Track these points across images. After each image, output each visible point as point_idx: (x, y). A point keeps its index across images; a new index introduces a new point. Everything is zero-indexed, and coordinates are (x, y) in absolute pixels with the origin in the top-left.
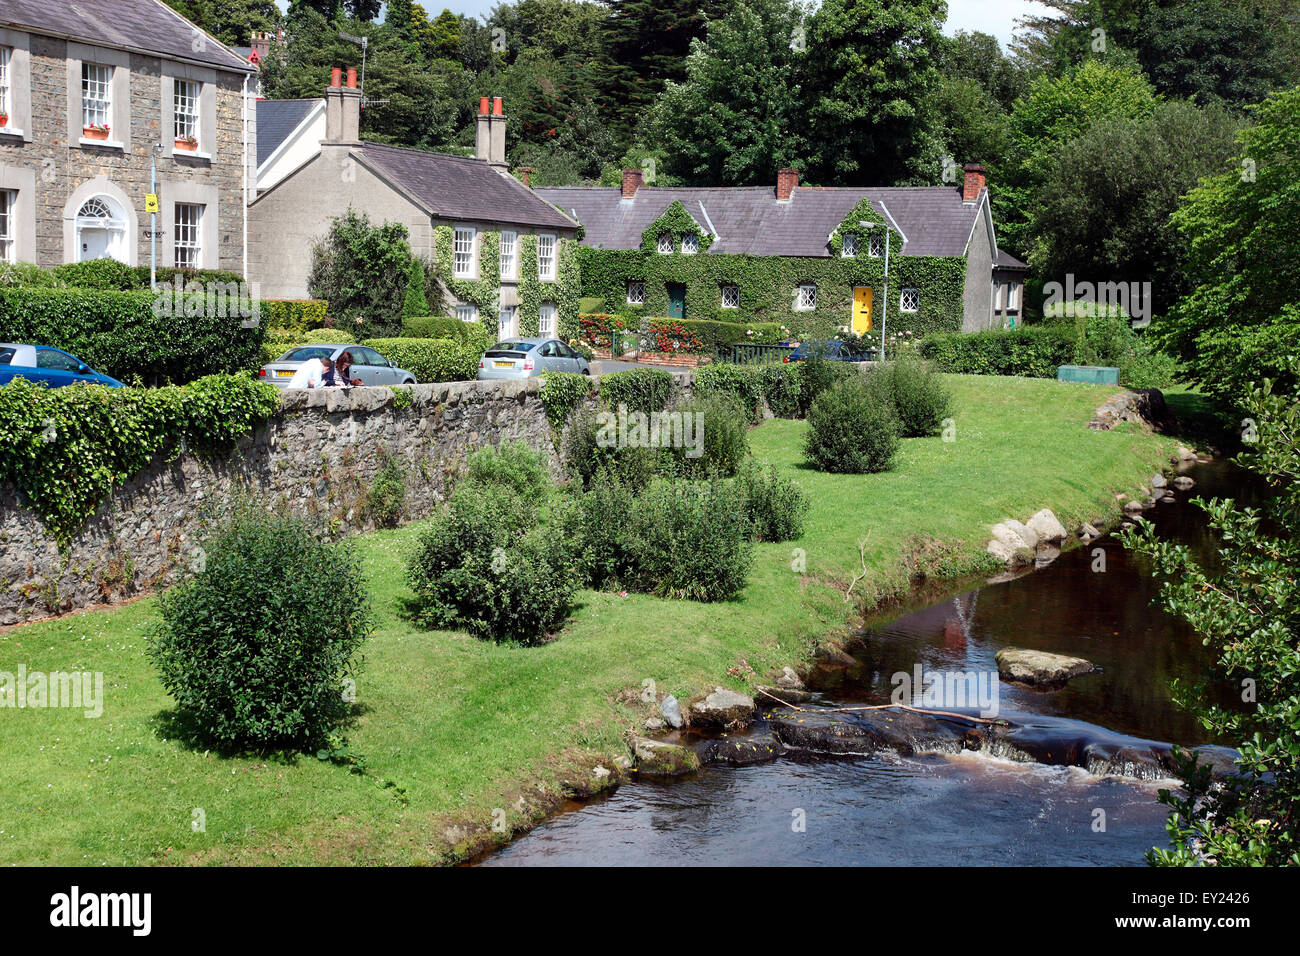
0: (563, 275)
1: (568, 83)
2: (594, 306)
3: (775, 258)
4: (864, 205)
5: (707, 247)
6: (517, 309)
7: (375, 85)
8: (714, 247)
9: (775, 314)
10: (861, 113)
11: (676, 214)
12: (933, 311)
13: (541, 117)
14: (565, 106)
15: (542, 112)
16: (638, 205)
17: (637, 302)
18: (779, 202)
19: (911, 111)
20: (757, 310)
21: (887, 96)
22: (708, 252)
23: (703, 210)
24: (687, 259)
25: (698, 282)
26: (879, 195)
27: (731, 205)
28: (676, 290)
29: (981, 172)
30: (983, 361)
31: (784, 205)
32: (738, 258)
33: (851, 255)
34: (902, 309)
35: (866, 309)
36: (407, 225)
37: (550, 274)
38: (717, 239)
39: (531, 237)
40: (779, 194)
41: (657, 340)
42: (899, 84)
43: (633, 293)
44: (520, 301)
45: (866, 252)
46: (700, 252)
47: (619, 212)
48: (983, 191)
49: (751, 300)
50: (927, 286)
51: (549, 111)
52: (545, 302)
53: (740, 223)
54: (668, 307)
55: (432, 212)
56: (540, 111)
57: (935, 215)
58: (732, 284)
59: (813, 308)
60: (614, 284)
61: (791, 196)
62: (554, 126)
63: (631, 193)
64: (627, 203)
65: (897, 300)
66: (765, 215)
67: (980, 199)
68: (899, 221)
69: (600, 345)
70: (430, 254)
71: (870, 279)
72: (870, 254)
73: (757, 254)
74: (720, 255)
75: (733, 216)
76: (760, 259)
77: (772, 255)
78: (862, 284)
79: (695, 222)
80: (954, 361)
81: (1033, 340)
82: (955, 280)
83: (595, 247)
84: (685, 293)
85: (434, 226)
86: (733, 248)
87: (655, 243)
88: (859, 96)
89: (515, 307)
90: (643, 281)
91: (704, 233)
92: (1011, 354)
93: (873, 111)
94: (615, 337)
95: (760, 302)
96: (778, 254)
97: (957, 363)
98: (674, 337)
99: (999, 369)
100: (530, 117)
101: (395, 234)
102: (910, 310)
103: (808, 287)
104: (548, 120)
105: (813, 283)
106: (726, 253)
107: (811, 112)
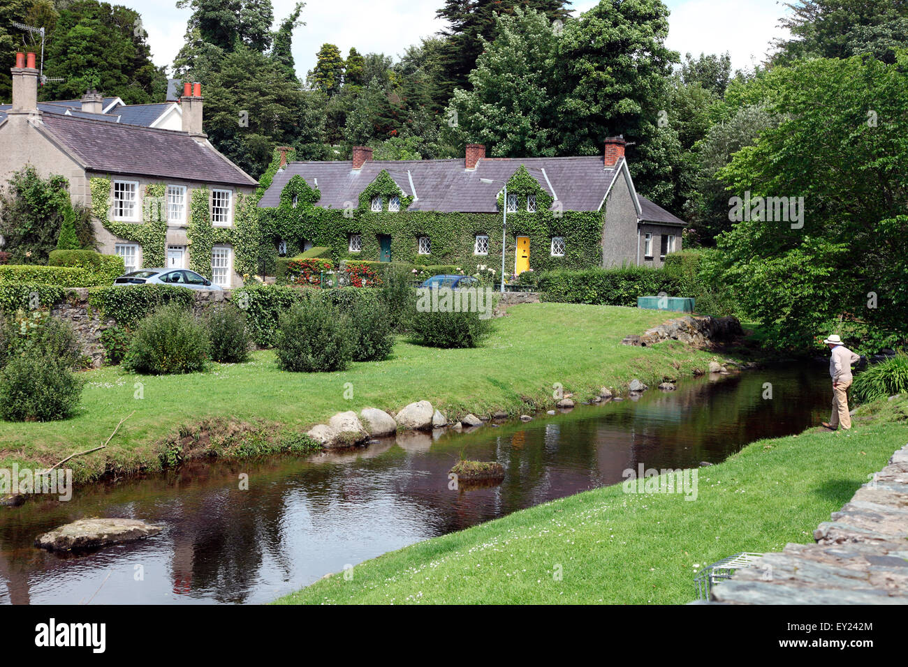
0: (239, 223)
1: (409, 95)
2: (319, 253)
3: (456, 214)
4: (522, 170)
5: (407, 206)
6: (188, 248)
7: (256, 97)
8: (412, 206)
9: (457, 259)
10: (594, 110)
11: (383, 180)
12: (574, 255)
13: (386, 121)
14: (405, 112)
15: (389, 117)
16: (363, 175)
17: (356, 250)
18: (467, 170)
19: (638, 109)
20: (444, 256)
21: (617, 97)
22: (408, 210)
23: (410, 178)
24: (392, 216)
25: (399, 234)
26: (542, 164)
27: (431, 173)
28: (384, 239)
29: (619, 144)
30: (594, 294)
31: (470, 173)
32: (429, 214)
33: (514, 211)
34: (553, 254)
35: (526, 254)
36: (67, 176)
37: (228, 221)
38: (416, 199)
39: (202, 191)
40: (467, 164)
41: (352, 278)
42: (627, 87)
43: (354, 243)
44: (190, 242)
45: (525, 208)
46: (401, 210)
47: (348, 181)
48: (621, 159)
49: (439, 248)
50: (570, 235)
51: (395, 117)
52: (218, 243)
53: (436, 187)
54: (379, 254)
55: (85, 166)
56: (386, 116)
57: (582, 178)
58: (425, 235)
59: (486, 254)
60: (337, 235)
61: (477, 166)
62: (395, 128)
63: (359, 165)
64: (356, 173)
65: (549, 247)
66: (455, 180)
67: (618, 166)
68: (554, 183)
69: (312, 283)
70: (85, 199)
71: (527, 230)
72: (528, 210)
73: (443, 211)
74: (415, 212)
75: (431, 182)
76: (445, 215)
77: (454, 211)
78: (521, 234)
79: (398, 186)
80: (566, 293)
81: (639, 277)
82: (591, 230)
83: (326, 208)
84: (390, 242)
85: (88, 178)
86: (426, 207)
87: (368, 203)
88: (595, 96)
89: (185, 246)
90: (359, 233)
91: (404, 194)
92: (618, 288)
93: (607, 108)
94: (322, 277)
95: (446, 249)
96: (458, 211)
97: (569, 295)
98: (362, 275)
99: (610, 300)
100: (378, 121)
101: (58, 184)
102: (559, 255)
103: (483, 237)
104: (392, 123)
105: (485, 234)
106: (420, 210)
107: (560, 108)
